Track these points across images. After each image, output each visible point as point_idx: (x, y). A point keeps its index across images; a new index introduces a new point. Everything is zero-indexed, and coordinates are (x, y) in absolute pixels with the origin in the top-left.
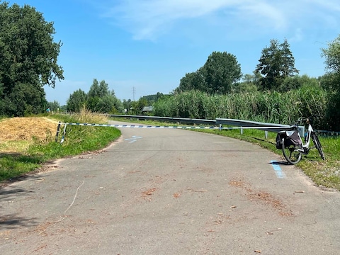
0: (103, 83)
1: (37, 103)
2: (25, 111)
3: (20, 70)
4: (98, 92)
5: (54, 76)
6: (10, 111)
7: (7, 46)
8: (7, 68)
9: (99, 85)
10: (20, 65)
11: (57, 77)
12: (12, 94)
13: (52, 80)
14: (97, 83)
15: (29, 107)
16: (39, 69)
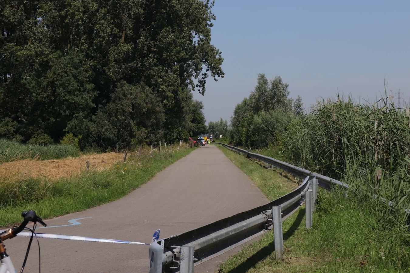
0: (277, 84)
1: (157, 124)
2: (133, 141)
3: (127, 58)
4: (267, 103)
5: (204, 71)
6: (104, 140)
7: (103, 10)
8: (103, 52)
9: (270, 86)
10: (127, 47)
11: (209, 73)
12: (111, 106)
13: (200, 77)
14: (265, 82)
15: (141, 133)
16: (165, 56)
